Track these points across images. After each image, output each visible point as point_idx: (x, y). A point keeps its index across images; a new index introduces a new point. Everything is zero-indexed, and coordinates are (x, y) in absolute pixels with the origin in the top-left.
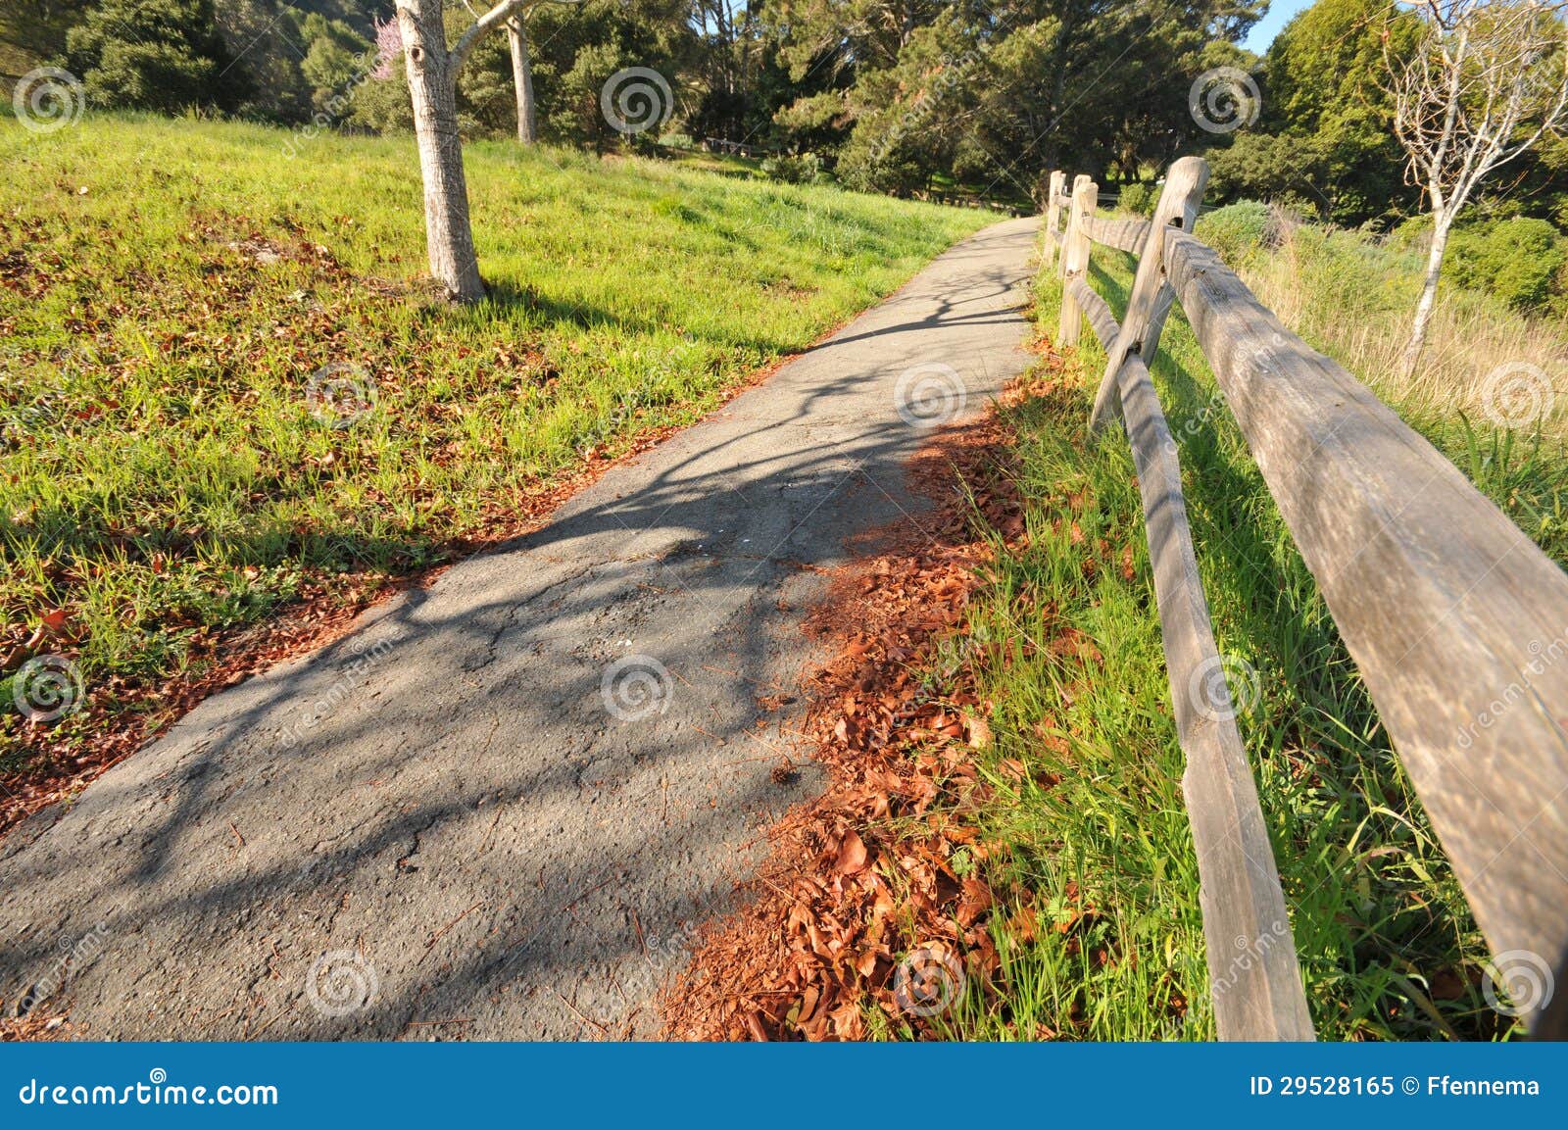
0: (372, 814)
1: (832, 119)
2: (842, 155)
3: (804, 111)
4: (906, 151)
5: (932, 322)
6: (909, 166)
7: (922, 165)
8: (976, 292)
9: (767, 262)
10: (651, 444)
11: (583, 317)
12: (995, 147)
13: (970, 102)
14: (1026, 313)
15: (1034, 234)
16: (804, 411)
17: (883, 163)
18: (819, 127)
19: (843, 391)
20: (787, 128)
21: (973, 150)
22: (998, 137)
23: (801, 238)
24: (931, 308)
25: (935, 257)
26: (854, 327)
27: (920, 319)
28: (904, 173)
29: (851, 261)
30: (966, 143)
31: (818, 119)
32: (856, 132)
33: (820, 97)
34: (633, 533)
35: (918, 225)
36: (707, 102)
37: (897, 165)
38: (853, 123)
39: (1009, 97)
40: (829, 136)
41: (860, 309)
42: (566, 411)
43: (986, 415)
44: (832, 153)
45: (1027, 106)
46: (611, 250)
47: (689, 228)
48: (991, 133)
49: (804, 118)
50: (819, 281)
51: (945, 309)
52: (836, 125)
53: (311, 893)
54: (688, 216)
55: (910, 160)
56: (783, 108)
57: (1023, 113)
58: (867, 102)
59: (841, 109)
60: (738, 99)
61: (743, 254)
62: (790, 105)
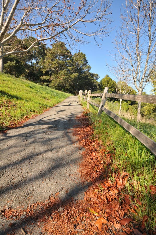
0: (19, 159)
1: (49, 79)
2: (50, 84)
3: (44, 77)
4: (59, 85)
5: (69, 105)
6: (60, 87)
7: (61, 87)
8: (74, 103)
9: (43, 95)
10: (35, 116)
11: (17, 98)
12: (70, 87)
13: (68, 81)
14: (81, 105)
15: (78, 97)
16: (58, 113)
17: (56, 86)
18: (47, 80)
19: (62, 112)
20: (42, 79)
21: (67, 87)
22: (71, 86)
23: (48, 93)
24: (69, 104)
25: (66, 98)
26: (58, 105)
27: (68, 105)
28: (59, 88)
29: (55, 97)
30: (67, 86)
31: (47, 79)
32: (52, 81)
33: (47, 76)
34: (41, 126)
35: (63, 94)
36: (29, 73)
37: (58, 87)
38: (52, 80)
39: (72, 81)
40: (48, 81)
41: (58, 103)
42: (19, 111)
43: (82, 115)
44: (49, 84)
45: (75, 82)
46: (20, 90)
47: (31, 89)
48: (70, 85)
49: (44, 78)
50: (51, 99)
51: (70, 104)
52: (49, 80)
53: (14, 169)
54: (31, 87)
55: (59, 86)
56: (41, 76)
57: (74, 83)
58: (54, 78)
59: (50, 78)
60: (34, 74)
61: (40, 94)
62: (42, 76)
